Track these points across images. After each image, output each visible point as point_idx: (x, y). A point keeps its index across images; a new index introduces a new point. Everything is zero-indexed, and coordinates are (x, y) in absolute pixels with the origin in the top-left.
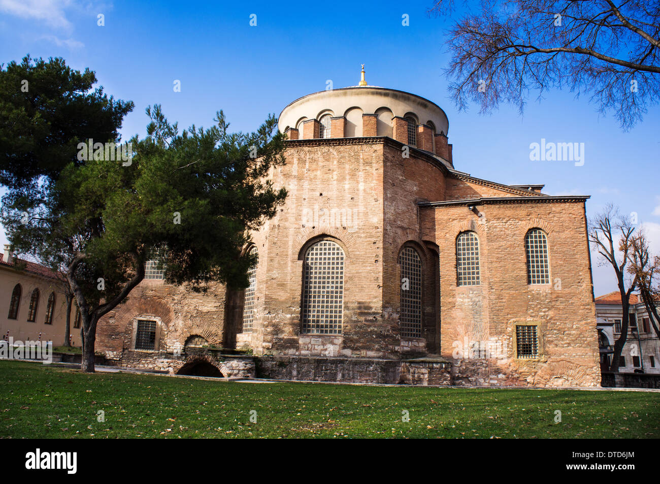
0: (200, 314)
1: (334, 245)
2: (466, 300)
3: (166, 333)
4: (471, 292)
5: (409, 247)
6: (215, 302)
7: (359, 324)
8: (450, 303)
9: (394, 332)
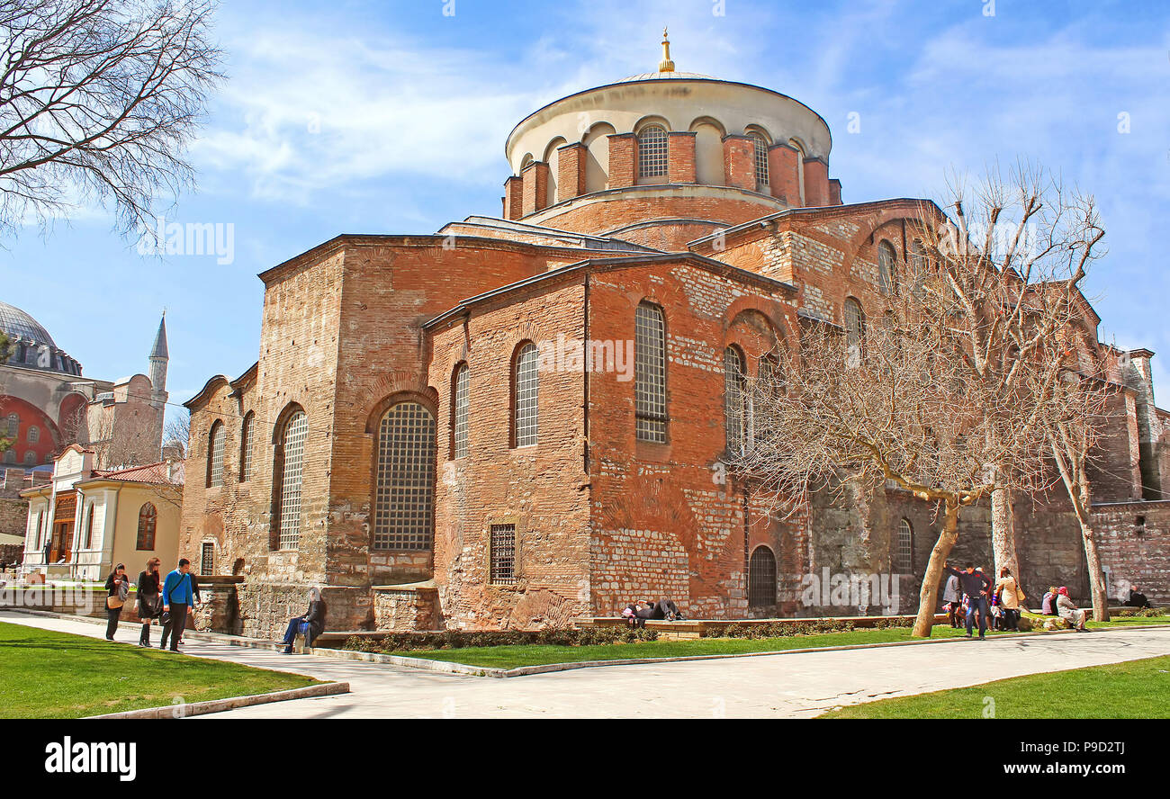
5: (405, 401)
8: (444, 488)
9: (353, 543)
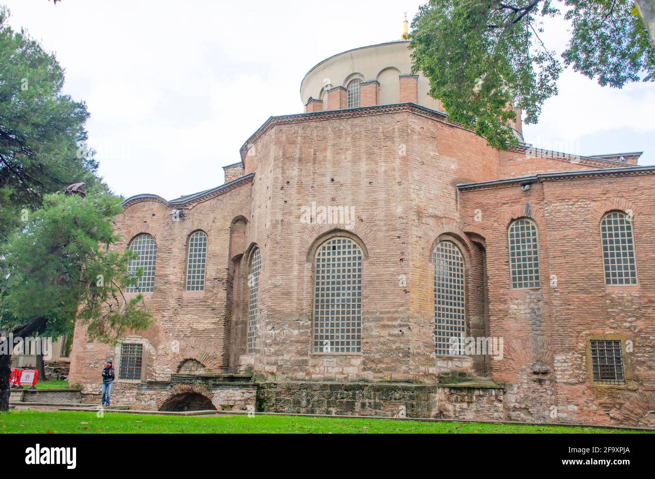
0: (196, 333)
1: (350, 242)
2: (522, 307)
3: (154, 358)
4: (528, 296)
5: (444, 241)
6: (213, 318)
7: (382, 340)
8: (500, 310)
9: (427, 349)
